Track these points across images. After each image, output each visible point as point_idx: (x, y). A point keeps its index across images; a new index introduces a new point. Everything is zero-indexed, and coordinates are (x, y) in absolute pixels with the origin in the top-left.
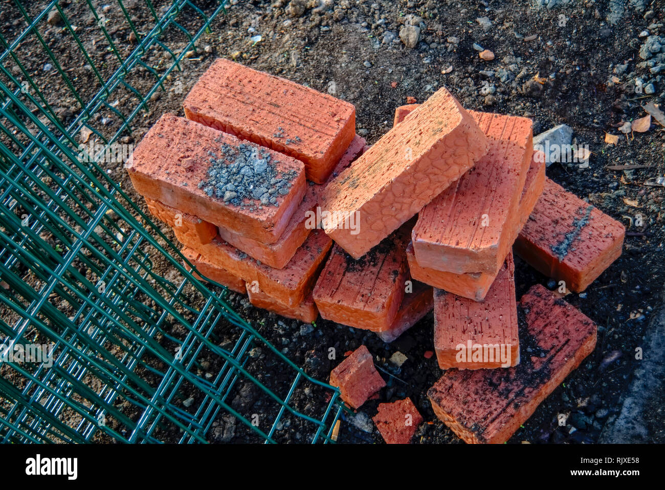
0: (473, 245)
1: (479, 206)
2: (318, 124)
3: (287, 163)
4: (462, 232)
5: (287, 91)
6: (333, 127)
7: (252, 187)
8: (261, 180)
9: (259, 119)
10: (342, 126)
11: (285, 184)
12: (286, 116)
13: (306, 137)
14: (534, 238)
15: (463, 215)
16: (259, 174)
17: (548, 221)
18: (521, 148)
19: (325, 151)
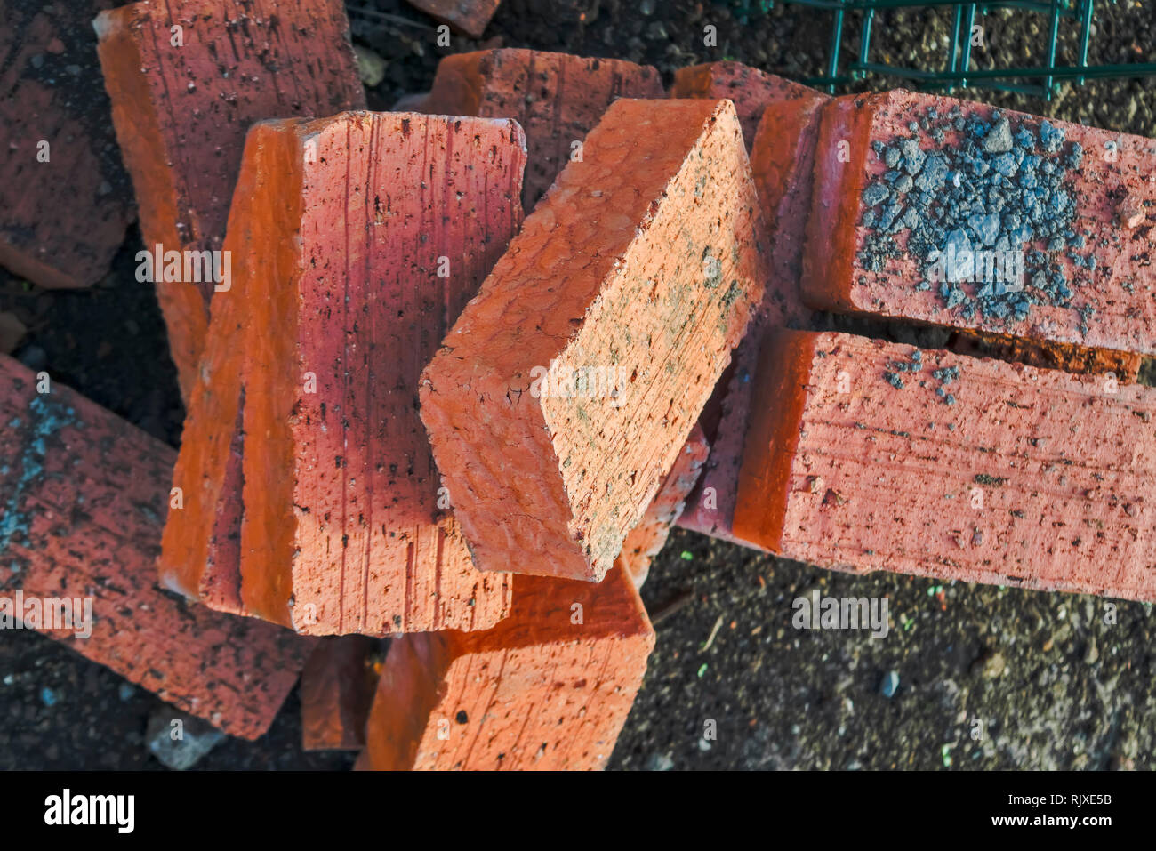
0: (367, 128)
1: (380, 267)
2: (858, 451)
3: (896, 291)
4: (403, 166)
5: (973, 541)
6: (818, 452)
7: (957, 183)
8: (941, 211)
9: (1012, 419)
10: (797, 466)
11: (879, 217)
12: (948, 451)
13: (876, 396)
14: (134, 439)
15: (414, 227)
16: (951, 228)
17: (102, 517)
18: (306, 509)
19: (816, 361)
